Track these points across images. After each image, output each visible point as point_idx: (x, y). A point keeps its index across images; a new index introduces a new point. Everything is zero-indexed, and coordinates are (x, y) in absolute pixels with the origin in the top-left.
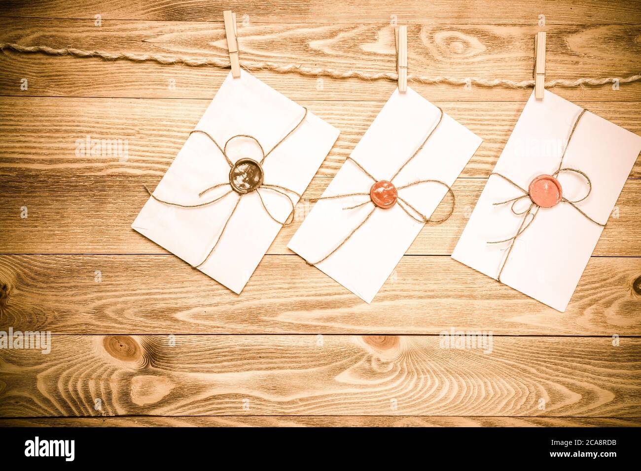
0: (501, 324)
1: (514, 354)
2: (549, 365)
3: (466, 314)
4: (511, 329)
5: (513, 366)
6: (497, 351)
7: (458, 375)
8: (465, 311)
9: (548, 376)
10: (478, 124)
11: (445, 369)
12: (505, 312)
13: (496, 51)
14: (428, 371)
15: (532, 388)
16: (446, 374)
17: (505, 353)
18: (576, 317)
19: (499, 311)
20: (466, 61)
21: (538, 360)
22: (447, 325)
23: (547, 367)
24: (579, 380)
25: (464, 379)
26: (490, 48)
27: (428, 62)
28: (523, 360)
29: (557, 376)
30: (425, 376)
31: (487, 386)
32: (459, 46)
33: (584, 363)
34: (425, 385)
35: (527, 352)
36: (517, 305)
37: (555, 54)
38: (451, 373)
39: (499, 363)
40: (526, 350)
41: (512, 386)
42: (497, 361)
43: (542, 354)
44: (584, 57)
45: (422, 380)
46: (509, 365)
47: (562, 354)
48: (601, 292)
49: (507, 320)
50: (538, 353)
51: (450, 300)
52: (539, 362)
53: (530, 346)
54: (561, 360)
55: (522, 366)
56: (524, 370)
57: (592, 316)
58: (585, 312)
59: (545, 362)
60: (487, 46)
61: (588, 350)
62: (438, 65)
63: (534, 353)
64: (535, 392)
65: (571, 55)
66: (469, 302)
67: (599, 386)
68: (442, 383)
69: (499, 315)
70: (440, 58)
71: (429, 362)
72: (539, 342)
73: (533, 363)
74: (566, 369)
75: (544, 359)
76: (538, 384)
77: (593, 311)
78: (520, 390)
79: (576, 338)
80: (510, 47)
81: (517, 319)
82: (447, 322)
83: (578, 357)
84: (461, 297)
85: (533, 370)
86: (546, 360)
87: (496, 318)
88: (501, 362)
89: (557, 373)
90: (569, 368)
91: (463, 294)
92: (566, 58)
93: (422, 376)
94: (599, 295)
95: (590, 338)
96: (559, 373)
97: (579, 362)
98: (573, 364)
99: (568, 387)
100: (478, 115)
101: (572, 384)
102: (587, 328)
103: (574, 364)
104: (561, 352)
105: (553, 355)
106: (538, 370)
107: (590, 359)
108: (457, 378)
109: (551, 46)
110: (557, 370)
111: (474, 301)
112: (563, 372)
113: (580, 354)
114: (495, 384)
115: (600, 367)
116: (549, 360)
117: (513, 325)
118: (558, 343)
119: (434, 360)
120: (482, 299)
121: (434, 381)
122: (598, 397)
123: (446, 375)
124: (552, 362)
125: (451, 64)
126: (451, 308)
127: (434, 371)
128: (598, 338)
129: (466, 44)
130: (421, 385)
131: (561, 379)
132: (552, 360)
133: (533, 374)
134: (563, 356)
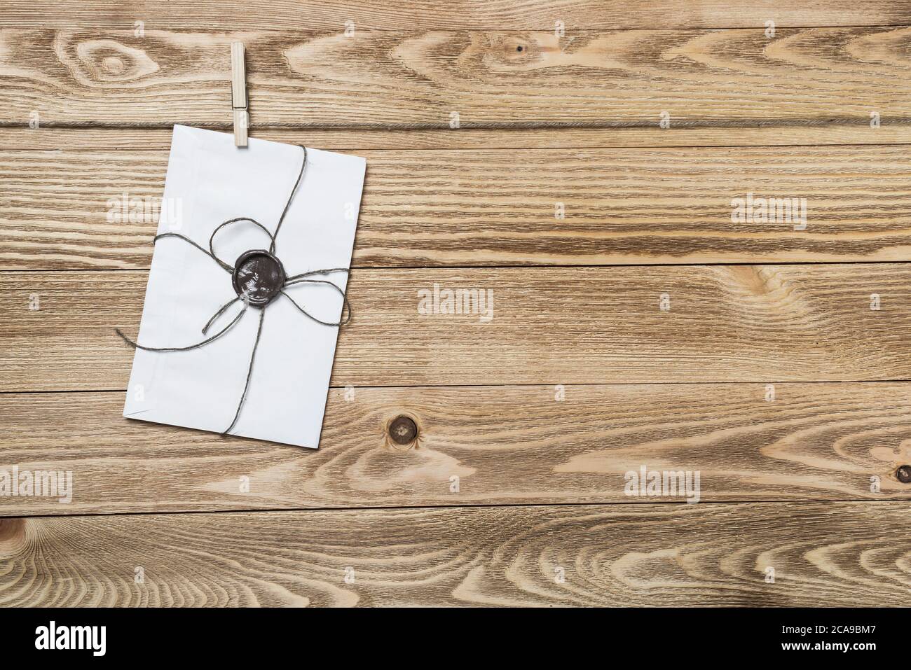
0: (188, 495)
1: (206, 541)
2: (260, 555)
3: (133, 481)
4: (202, 502)
5: (204, 558)
6: (180, 536)
7: (118, 577)
8: (131, 477)
9: (257, 572)
10: (149, 185)
11: (97, 566)
12: (195, 476)
13: (175, 72)
14: (71, 572)
15: (234, 591)
16: (99, 574)
17: (194, 539)
18: (304, 481)
19: (184, 476)
20: (127, 86)
21: (242, 549)
22: (102, 499)
23: (257, 558)
24: (306, 577)
25: (127, 581)
26: (165, 67)
27: (67, 88)
28: (221, 548)
29: (273, 571)
30: (65, 579)
31: (163, 592)
32: (111, 61)
33: (315, 551)
34: (65, 594)
35: (226, 536)
36: (212, 464)
37: (268, 77)
38: (107, 574)
39: (183, 554)
40: (224, 533)
41: (203, 589)
42: (180, 552)
43: (250, 539)
44: (311, 80)
45: (61, 587)
46: (199, 557)
47: (280, 537)
48: (341, 441)
49: (197, 488)
50: (244, 538)
51: (108, 461)
52: (245, 552)
53: (232, 527)
54: (278, 546)
55: (219, 558)
56: (222, 565)
57: (326, 479)
58: (316, 473)
59: (254, 550)
60: (160, 64)
61: (320, 529)
62: (82, 94)
63: (237, 538)
64: (238, 597)
65: (291, 78)
66: (137, 463)
67: (336, 584)
68: (93, 588)
69: (184, 481)
70: (86, 82)
71: (72, 557)
72: (246, 520)
73: (236, 553)
74: (286, 560)
75: (252, 547)
76: (243, 585)
77: (328, 471)
78: (215, 595)
79: (302, 513)
80: (198, 65)
81: (212, 486)
82: (101, 494)
83: (305, 541)
84: (123, 455)
85: (236, 564)
86: (256, 547)
87: (179, 486)
88: (186, 553)
89: (271, 567)
90: (291, 558)
91: (128, 450)
92: (284, 82)
93: (61, 580)
94: (337, 446)
95: (323, 512)
96: (275, 568)
97: (307, 549)
98: (297, 551)
99: (288, 588)
100: (148, 172)
101: (296, 583)
102: (319, 496)
103: (299, 552)
104: (279, 535)
105: (266, 539)
106: (243, 563)
107: (322, 544)
108: (115, 580)
109: (261, 63)
110: (273, 562)
111: (145, 460)
112: (281, 565)
113: (308, 537)
114: (175, 587)
115: (338, 555)
116: (260, 548)
117: (207, 495)
118: (275, 521)
119: (79, 555)
120: (157, 457)
121: (81, 586)
122: (335, 602)
123: (99, 578)
124: (266, 551)
125: (104, 91)
126: (108, 473)
127: (80, 571)
128: (335, 512)
129: (129, 62)
130: (58, 594)
131: (278, 575)
132: (265, 548)
133: (236, 569)
134: (282, 541)
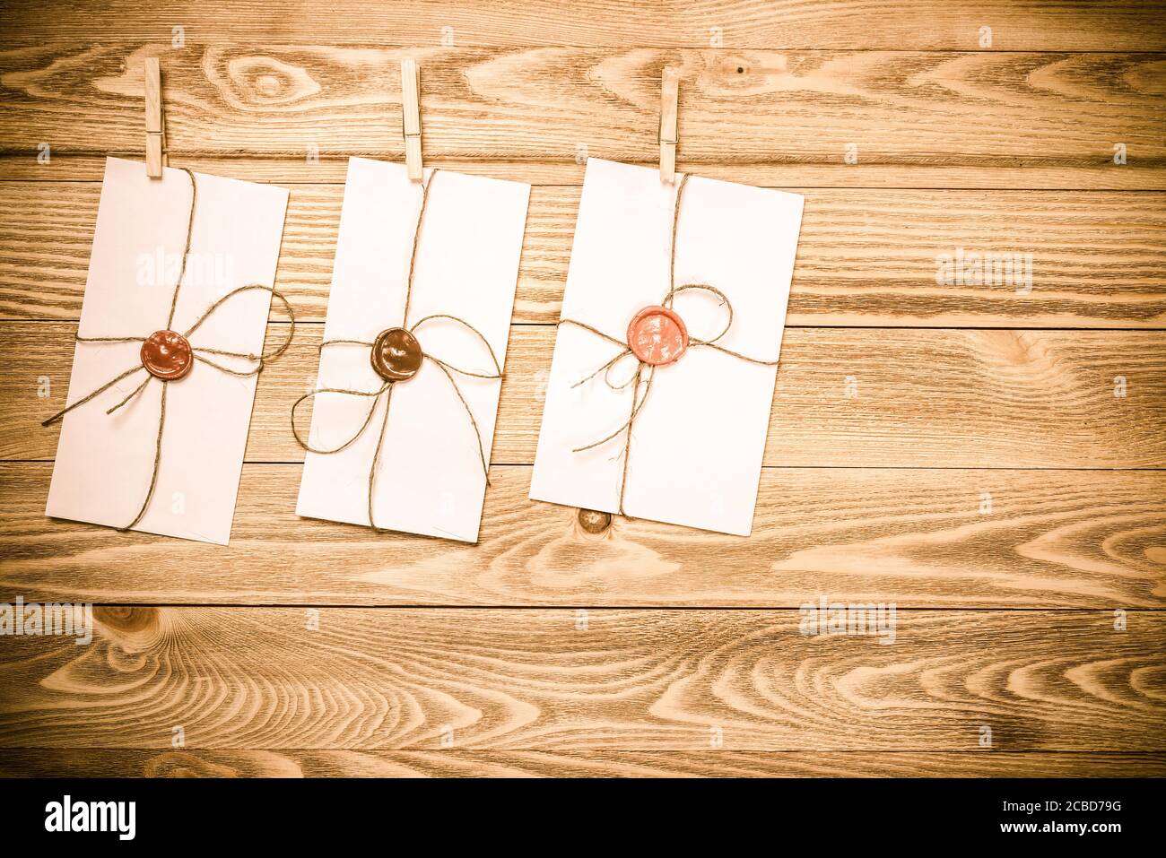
0: (344, 586)
1: (364, 640)
2: (425, 659)
3: (281, 567)
4: (359, 595)
5: (361, 660)
6: (333, 634)
7: (262, 678)
8: (278, 563)
9: (423, 678)
10: (306, 224)
11: (239, 665)
12: (351, 564)
13: (339, 93)
14: (210, 671)
15: (395, 700)
16: (241, 675)
17: (349, 638)
18: (477, 574)
19: (339, 564)
20: (284, 109)
21: (405, 650)
22: (245, 587)
23: (421, 662)
24: (478, 685)
25: (273, 684)
26: (327, 87)
27: (216, 111)
28: (380, 649)
29: (440, 678)
30: (204, 679)
31: (313, 697)
32: (267, 81)
33: (489, 656)
34: (203, 695)
35: (387, 635)
36: (370, 551)
37: (445, 99)
38: (250, 674)
39: (336, 655)
40: (385, 632)
41: (359, 696)
42: (333, 652)
43: (414, 639)
44: (496, 104)
45: (198, 686)
46: (355, 658)
47: (449, 639)
48: (521, 528)
49: (354, 579)
50: (407, 638)
51: (253, 543)
52: (408, 654)
53: (394, 625)
54: (447, 649)
55: (378, 661)
56: (381, 668)
57: (504, 571)
58: (492, 564)
59: (419, 653)
60: (322, 84)
61: (496, 631)
62: (233, 117)
63: (399, 637)
64: (400, 706)
65: (472, 101)
66: (286, 547)
67: (513, 694)
68: (234, 690)
69: (340, 569)
70: (237, 104)
71: (211, 654)
72: (409, 617)
73: (397, 655)
74: (456, 665)
75: (416, 649)
76: (405, 693)
77: (506, 562)
78: (373, 703)
79: (475, 611)
80: (365, 85)
81: (371, 577)
82: (246, 581)
83: (478, 644)
84: (270, 537)
85: (398, 668)
86: (421, 649)
87: (333, 575)
88: (340, 653)
89: (438, 673)
90: (461, 663)
91: (275, 531)
92: (464, 106)
93: (199, 679)
94: (517, 533)
95: (500, 611)
96: (443, 674)
97: (480, 653)
98: (468, 656)
99: (457, 698)
100: (304, 208)
101: (467, 693)
102: (495, 592)
103: (471, 657)
104: (448, 636)
105: (432, 641)
106: (405, 667)
107: (498, 648)
108: (260, 682)
109: (438, 83)
110: (441, 668)
111: (294, 544)
112: (449, 671)
113: (481, 639)
114: (327, 692)
115: (516, 662)
116: (426, 650)
117: (364, 587)
118: (443, 620)
119: (219, 651)
120: (308, 540)
121: (220, 687)
122: (511, 715)
123: (241, 677)
124: (433, 654)
125: (258, 115)
126: (253, 557)
127: (220, 670)
128: (514, 611)
129: (286, 81)
130: (195, 695)
131: (446, 683)
132: (431, 650)
133: (397, 674)
134: (451, 643)
